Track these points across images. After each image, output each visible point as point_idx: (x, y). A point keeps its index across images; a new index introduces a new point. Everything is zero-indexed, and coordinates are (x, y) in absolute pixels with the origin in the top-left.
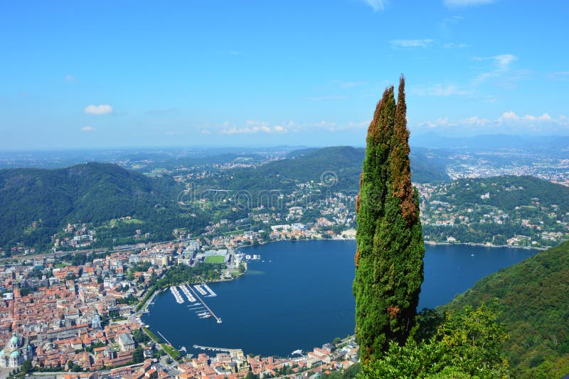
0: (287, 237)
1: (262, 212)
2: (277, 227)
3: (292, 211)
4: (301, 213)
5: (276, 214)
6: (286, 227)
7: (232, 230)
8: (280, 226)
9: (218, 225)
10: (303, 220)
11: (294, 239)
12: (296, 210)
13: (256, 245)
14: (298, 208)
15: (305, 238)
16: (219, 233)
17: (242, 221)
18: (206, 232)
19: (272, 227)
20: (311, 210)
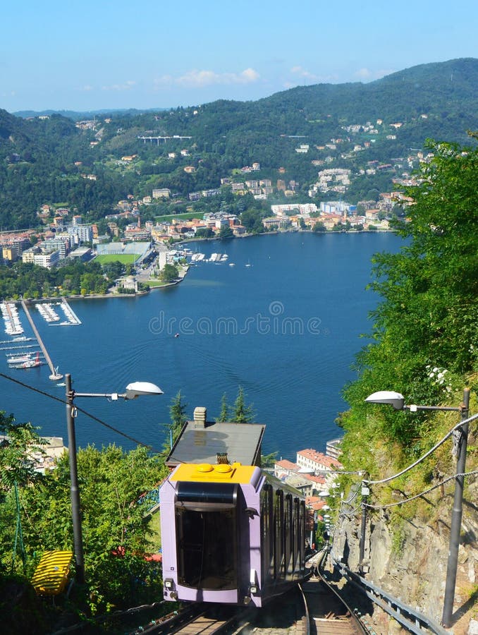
0: (304, 226)
1: (254, 177)
2: (286, 207)
3: (324, 177)
4: (346, 181)
5: (287, 184)
6: (307, 208)
7: (178, 211)
8: (293, 206)
9: (147, 201)
10: (348, 197)
11: (320, 229)
12: (334, 177)
13: (227, 237)
14: (340, 170)
15: (349, 227)
16: (147, 216)
17: (204, 193)
18: (117, 212)
19: (274, 208)
20: (371, 176)
